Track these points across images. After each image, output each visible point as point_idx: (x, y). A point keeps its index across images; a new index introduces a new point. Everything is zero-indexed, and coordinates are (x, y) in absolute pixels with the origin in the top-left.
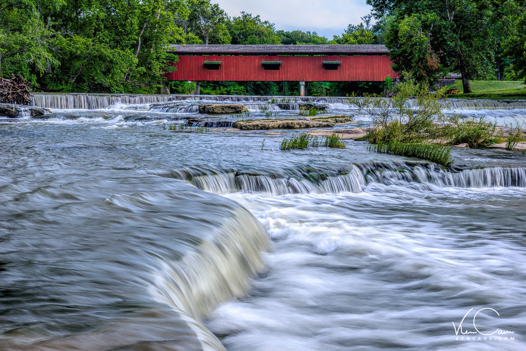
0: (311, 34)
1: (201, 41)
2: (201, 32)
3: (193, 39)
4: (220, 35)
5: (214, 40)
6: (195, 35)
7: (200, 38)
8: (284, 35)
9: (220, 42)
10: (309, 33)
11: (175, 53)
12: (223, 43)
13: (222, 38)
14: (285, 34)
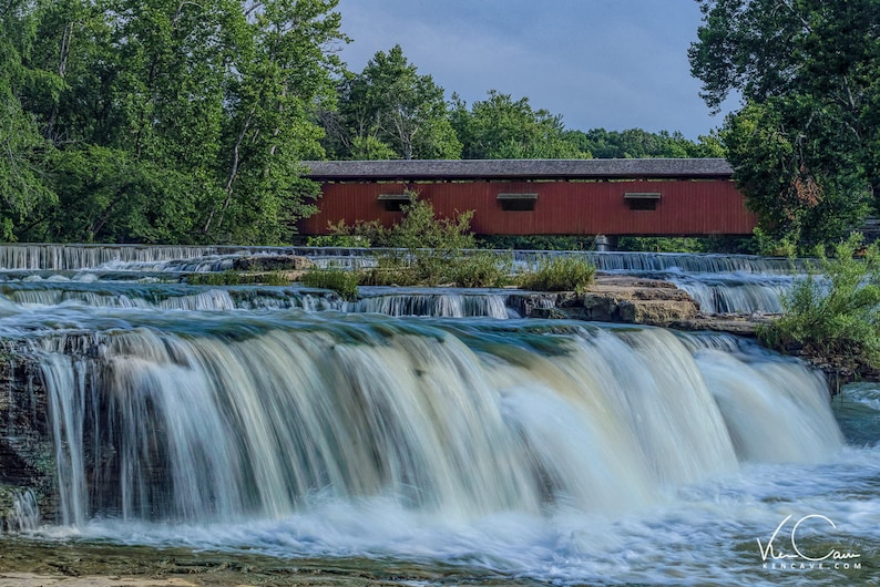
0: (671, 136)
1: (392, 153)
2: (397, 134)
3: (377, 149)
4: (436, 141)
5: (423, 152)
6: (382, 141)
7: (392, 148)
8: (606, 139)
9: (436, 154)
10: (666, 134)
11: (315, 178)
12: (443, 156)
13: (439, 147)
14: (608, 137)
